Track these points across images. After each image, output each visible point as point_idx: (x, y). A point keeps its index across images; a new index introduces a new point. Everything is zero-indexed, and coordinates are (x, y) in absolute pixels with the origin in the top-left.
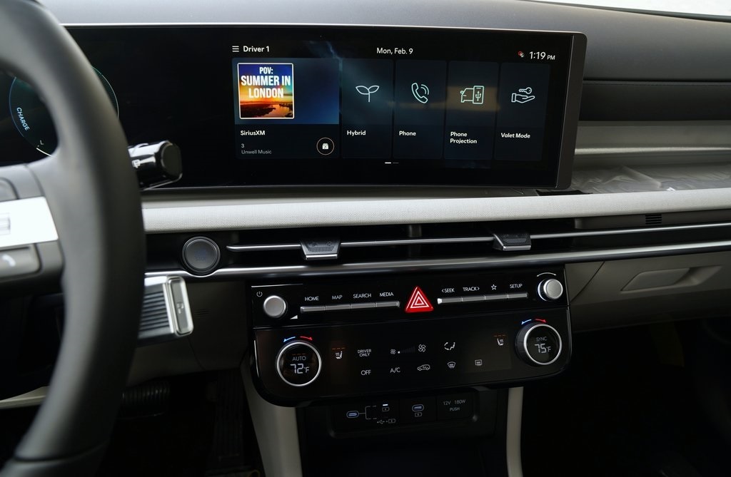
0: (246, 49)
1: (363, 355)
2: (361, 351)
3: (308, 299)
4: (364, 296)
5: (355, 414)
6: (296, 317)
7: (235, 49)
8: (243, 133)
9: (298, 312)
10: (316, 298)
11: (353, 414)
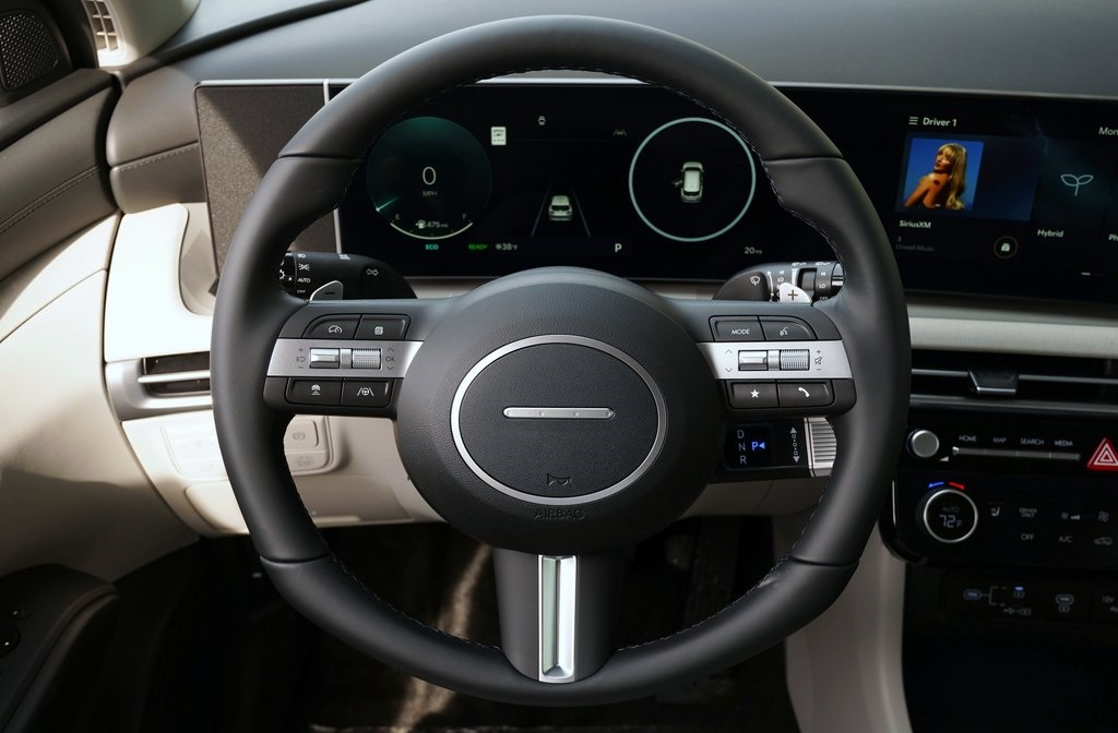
0: (927, 121)
1: (1027, 515)
2: (1024, 510)
3: (963, 438)
4: (1034, 442)
5: (975, 595)
6: (946, 459)
7: (913, 121)
8: (902, 224)
9: (949, 453)
10: (974, 439)
11: (973, 594)
